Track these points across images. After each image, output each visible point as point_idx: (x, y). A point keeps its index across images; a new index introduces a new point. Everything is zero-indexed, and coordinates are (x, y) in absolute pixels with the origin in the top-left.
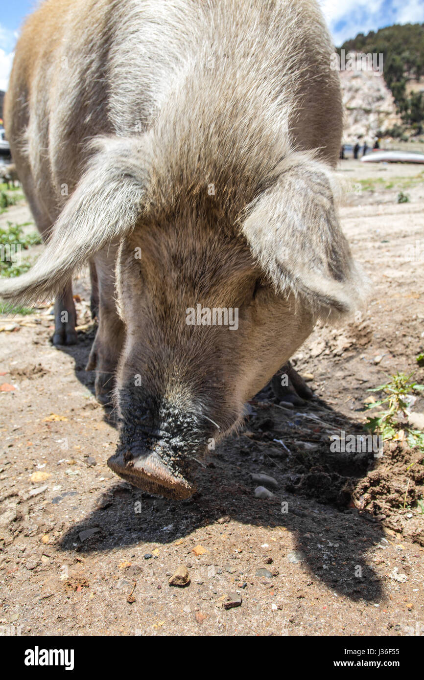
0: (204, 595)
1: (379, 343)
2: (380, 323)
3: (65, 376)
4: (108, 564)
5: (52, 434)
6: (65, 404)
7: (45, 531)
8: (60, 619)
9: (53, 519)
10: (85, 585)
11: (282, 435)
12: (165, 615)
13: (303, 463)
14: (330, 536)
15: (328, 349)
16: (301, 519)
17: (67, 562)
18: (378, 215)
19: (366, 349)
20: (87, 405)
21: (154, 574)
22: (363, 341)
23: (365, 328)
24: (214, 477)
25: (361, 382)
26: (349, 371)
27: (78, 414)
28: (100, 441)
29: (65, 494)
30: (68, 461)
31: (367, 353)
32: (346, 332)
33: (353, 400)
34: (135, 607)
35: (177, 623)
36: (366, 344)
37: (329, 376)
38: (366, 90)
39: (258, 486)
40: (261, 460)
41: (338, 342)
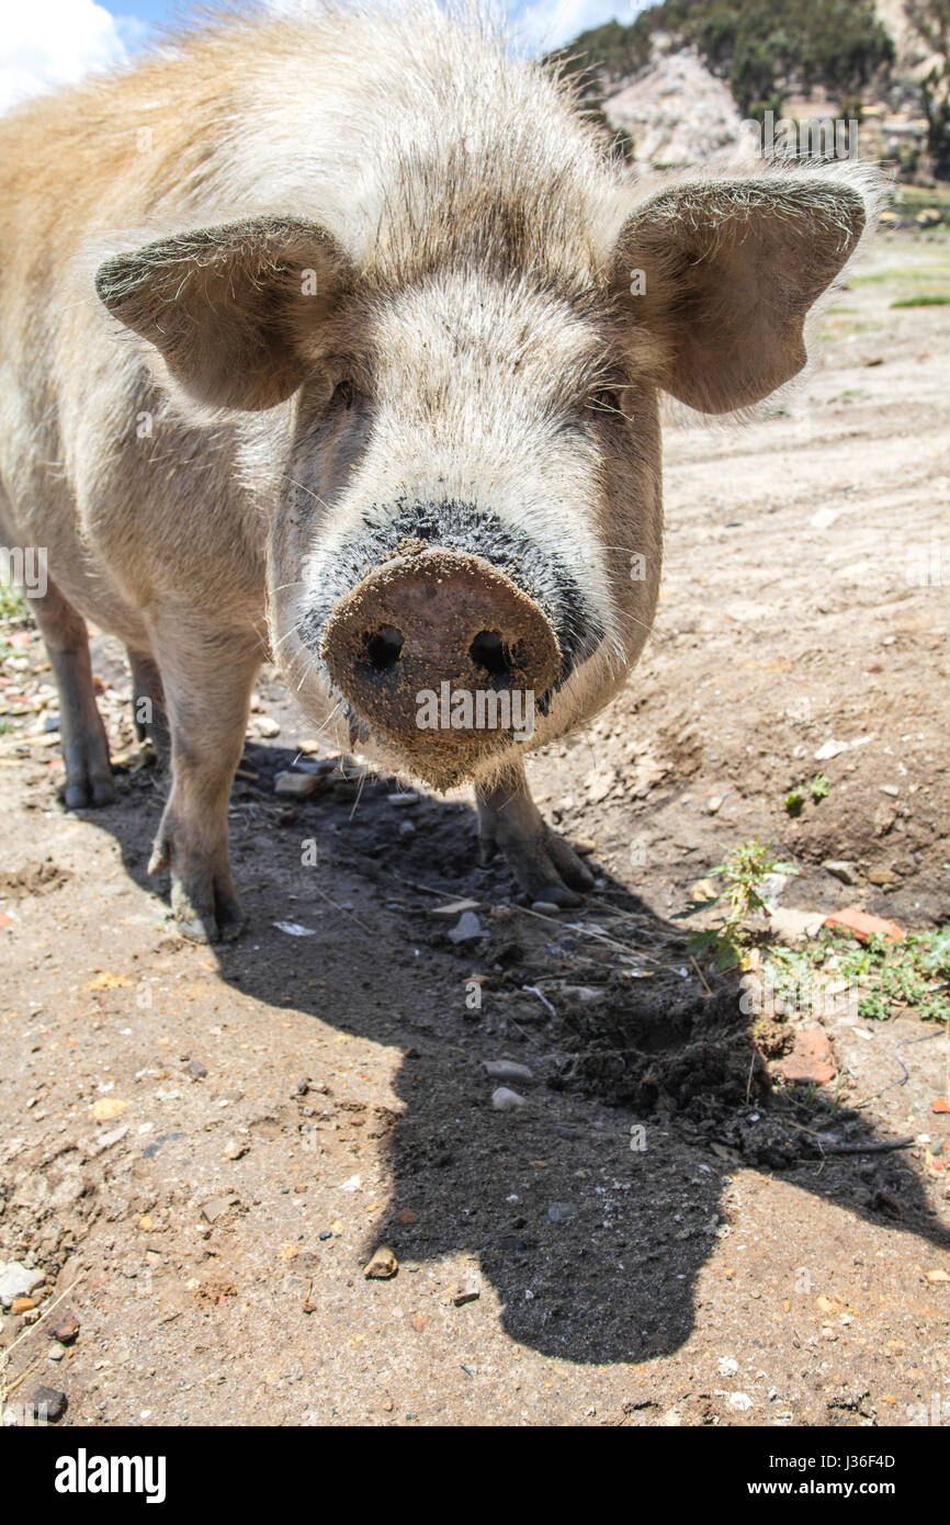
0: (421, 1288)
1: (716, 770)
2: (716, 727)
3: (107, 882)
4: (261, 1255)
5: (110, 1018)
6: (118, 945)
7: (142, 1210)
8: (199, 1350)
9: (151, 1186)
10: (230, 1293)
11: (538, 975)
12: (365, 1325)
13: (578, 1030)
14: (618, 1171)
15: (620, 785)
16: (570, 1145)
17: (191, 1259)
18: (720, 456)
19: (691, 783)
20: (162, 944)
21: (339, 1263)
22: (687, 766)
23: (689, 738)
24: (419, 1078)
25: (684, 851)
26: (662, 829)
27: (148, 965)
28: (203, 1025)
29: (162, 1139)
30: (155, 1072)
31: (694, 791)
32: (653, 748)
33: (672, 886)
34: (317, 1318)
35: (384, 1335)
36: (692, 772)
37: (625, 841)
38: (695, 124)
39: (499, 1086)
40: (503, 1030)
41: (639, 771)
